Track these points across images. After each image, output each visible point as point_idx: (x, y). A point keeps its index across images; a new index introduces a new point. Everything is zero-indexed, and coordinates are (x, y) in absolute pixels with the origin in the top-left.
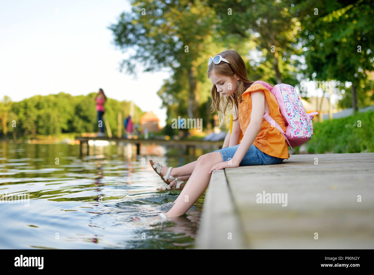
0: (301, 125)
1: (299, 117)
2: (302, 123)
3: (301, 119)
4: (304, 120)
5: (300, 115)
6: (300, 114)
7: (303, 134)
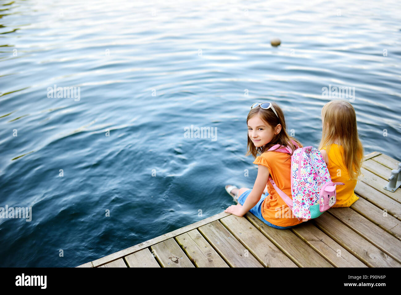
0: (301, 206)
1: (302, 196)
2: (304, 204)
3: (304, 199)
4: (306, 201)
5: (304, 195)
6: (304, 193)
7: (302, 215)
